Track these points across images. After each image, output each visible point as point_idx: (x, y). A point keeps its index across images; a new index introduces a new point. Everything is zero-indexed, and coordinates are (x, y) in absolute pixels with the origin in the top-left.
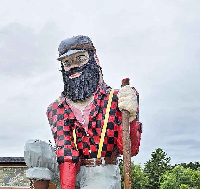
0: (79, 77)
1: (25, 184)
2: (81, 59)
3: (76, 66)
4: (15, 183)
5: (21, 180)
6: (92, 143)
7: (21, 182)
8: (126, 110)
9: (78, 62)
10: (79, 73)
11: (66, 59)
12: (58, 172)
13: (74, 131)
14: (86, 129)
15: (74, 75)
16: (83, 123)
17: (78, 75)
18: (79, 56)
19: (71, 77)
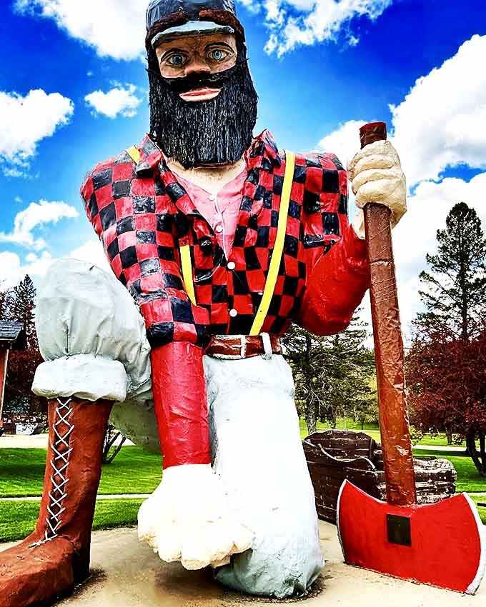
6: (241, 291)
14: (225, 246)
15: (195, 91)
19: (187, 97)
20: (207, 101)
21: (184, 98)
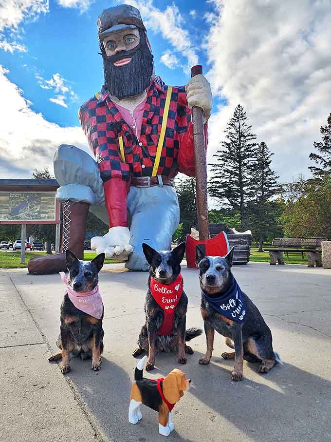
0: (128, 64)
1: (42, 215)
2: (130, 40)
3: (124, 48)
4: (28, 215)
5: (36, 211)
6: (146, 156)
7: (37, 214)
8: (200, 106)
9: (126, 44)
10: (127, 59)
11: (109, 39)
12: (101, 193)
13: (120, 139)
14: (137, 135)
15: (120, 61)
16: (134, 127)
17: (126, 61)
18: (127, 35)
19: (117, 65)
20: (126, 65)
21: (116, 65)
